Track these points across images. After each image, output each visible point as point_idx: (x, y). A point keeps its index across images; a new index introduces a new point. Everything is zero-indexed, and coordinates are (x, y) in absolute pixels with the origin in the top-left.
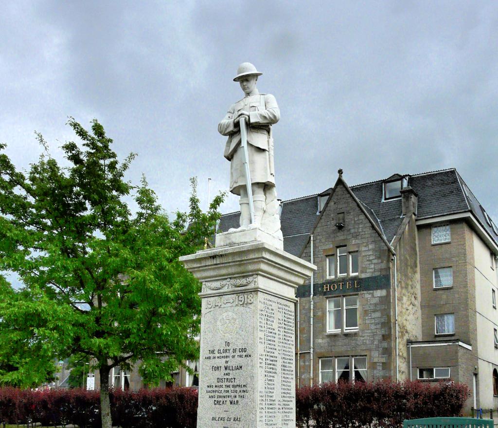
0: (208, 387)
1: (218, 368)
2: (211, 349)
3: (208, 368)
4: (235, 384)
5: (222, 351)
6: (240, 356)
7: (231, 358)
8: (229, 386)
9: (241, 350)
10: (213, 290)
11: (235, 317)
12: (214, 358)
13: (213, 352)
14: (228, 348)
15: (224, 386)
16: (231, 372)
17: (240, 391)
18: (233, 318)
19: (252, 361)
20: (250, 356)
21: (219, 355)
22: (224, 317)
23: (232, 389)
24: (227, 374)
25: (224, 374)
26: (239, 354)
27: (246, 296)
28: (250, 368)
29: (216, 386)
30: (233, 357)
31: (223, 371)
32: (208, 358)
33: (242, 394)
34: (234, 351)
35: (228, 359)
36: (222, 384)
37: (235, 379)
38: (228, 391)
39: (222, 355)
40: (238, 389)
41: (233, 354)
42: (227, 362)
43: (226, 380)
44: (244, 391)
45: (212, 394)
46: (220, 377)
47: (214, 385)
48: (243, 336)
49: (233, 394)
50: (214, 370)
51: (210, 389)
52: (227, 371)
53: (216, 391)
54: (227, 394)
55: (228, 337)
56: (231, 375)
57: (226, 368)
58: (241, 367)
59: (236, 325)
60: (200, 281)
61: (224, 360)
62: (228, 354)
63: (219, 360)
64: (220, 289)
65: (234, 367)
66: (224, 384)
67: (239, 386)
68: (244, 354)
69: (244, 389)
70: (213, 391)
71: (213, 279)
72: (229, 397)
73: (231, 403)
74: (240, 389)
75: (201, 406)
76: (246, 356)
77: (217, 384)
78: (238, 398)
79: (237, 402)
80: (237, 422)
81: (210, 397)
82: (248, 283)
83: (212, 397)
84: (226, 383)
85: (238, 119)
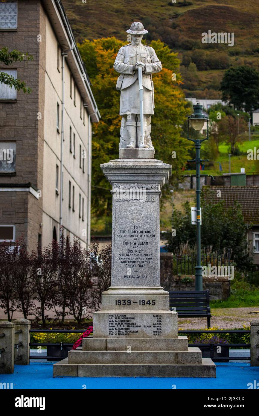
0: (120, 255)
1: (128, 243)
2: (123, 230)
3: (120, 243)
4: (143, 254)
5: (131, 232)
6: (146, 236)
7: (139, 237)
8: (138, 255)
9: (147, 232)
11: (142, 210)
12: (125, 236)
13: (124, 232)
14: (136, 230)
15: (133, 255)
16: (139, 246)
17: (147, 259)
18: (140, 210)
19: (155, 239)
20: (154, 236)
21: (128, 234)
22: (133, 209)
23: (140, 257)
24: (136, 247)
25: (134, 247)
26: (145, 234)
27: (150, 197)
28: (154, 244)
29: (127, 255)
30: (141, 236)
31: (133, 245)
32: (120, 236)
34: (142, 232)
35: (136, 237)
36: (132, 254)
37: (142, 250)
38: (137, 258)
39: (131, 234)
40: (145, 257)
41: (140, 234)
42: (135, 239)
43: (135, 251)
44: (150, 259)
45: (124, 260)
46: (130, 249)
47: (125, 255)
48: (149, 223)
49: (141, 260)
50: (125, 244)
51: (122, 257)
52: (136, 245)
53: (127, 258)
54: (137, 260)
55: (136, 222)
56: (139, 248)
57: (135, 243)
58: (147, 243)
59: (142, 215)
60: (111, 182)
61: (133, 238)
62: (136, 234)
63: (129, 238)
65: (141, 243)
66: (133, 254)
67: (146, 255)
68: (150, 234)
69: (150, 257)
70: (125, 258)
71: (124, 182)
72: (138, 262)
73: (140, 266)
74: (147, 257)
75: (114, 269)
76: (151, 236)
77: (128, 254)
78: (145, 263)
79: (145, 265)
80: (144, 278)
81: (122, 262)
82: (152, 188)
83: (124, 262)
84: (135, 253)
85: (137, 67)
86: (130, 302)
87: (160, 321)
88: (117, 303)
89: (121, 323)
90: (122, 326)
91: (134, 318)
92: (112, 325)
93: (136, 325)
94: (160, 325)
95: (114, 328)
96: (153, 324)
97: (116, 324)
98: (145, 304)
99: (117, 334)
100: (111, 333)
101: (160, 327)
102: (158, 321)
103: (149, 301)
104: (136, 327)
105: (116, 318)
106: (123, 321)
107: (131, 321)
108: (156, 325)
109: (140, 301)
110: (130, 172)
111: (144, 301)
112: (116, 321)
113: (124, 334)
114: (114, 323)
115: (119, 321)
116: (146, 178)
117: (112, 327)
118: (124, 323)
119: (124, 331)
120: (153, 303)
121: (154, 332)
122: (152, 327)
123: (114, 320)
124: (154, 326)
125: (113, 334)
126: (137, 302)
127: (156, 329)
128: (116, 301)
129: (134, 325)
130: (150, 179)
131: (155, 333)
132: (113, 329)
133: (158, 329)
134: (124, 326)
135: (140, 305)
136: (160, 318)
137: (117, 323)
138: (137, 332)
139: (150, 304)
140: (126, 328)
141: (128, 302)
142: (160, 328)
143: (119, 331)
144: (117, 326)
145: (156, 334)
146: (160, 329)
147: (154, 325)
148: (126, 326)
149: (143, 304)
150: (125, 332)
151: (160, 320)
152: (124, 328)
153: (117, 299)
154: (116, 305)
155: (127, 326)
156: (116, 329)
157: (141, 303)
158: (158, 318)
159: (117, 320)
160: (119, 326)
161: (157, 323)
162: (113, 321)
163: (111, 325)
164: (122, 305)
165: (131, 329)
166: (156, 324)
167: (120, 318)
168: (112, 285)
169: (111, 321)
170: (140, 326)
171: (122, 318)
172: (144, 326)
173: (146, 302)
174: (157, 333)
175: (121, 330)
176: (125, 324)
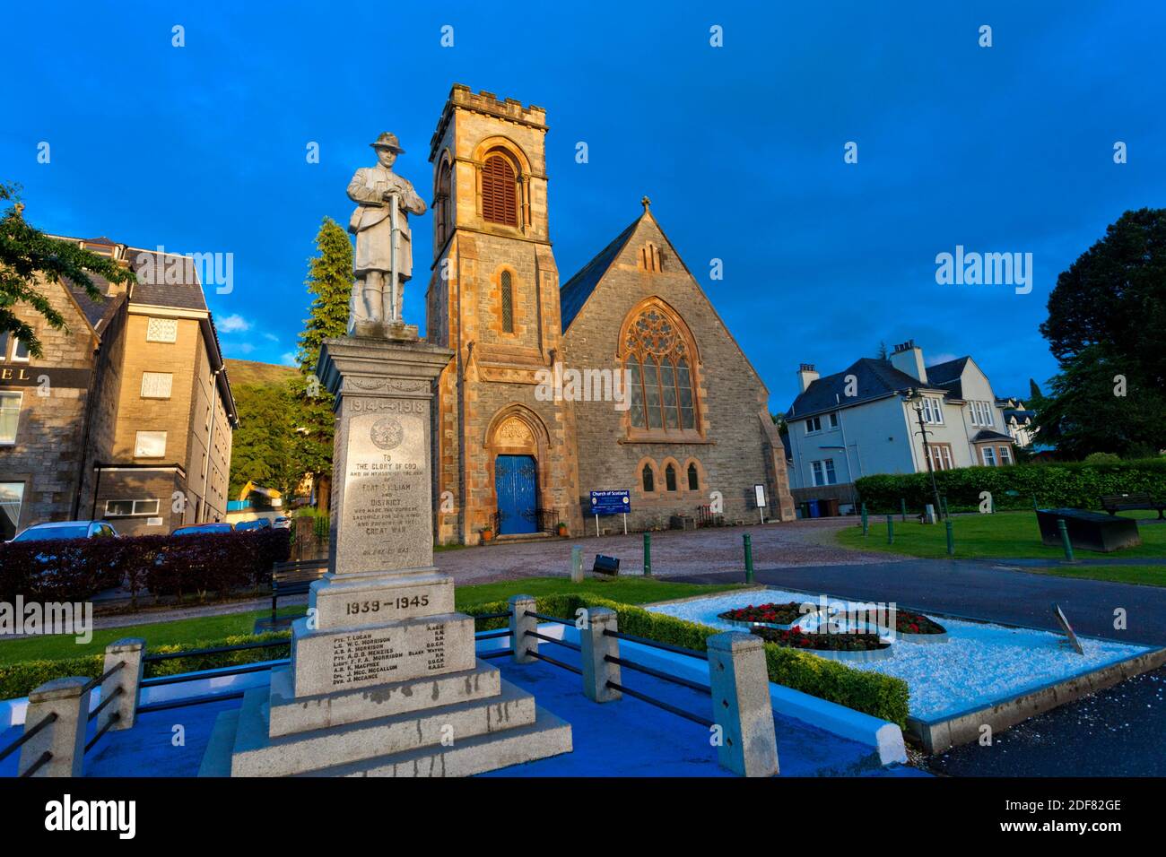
0: (356, 512)
1: (372, 487)
2: (362, 463)
3: (356, 487)
4: (400, 507)
5: (378, 467)
6: (407, 474)
7: (393, 475)
8: (390, 510)
9: (407, 467)
10: (364, 388)
12: (366, 474)
13: (364, 467)
14: (388, 463)
15: (382, 510)
16: (393, 493)
17: (408, 516)
19: (424, 479)
20: (421, 474)
21: (373, 471)
23: (396, 513)
24: (387, 495)
25: (383, 495)
26: (405, 471)
27: (414, 404)
28: (421, 487)
29: (369, 511)
30: (397, 474)
31: (380, 491)
32: (355, 474)
33: (411, 518)
34: (399, 467)
35: (388, 477)
36: (379, 507)
37: (399, 500)
38: (389, 516)
39: (378, 471)
40: (404, 513)
41: (397, 471)
42: (386, 480)
43: (385, 503)
44: (414, 516)
45: (363, 521)
46: (377, 499)
47: (366, 510)
49: (397, 520)
50: (365, 489)
51: (359, 514)
52: (388, 492)
53: (369, 517)
54: (388, 520)
56: (393, 496)
57: (385, 488)
58: (408, 487)
60: (341, 373)
61: (382, 478)
62: (388, 471)
63: (374, 478)
64: (375, 388)
65: (397, 487)
66: (382, 508)
67: (406, 509)
69: (414, 512)
70: (365, 518)
71: (366, 375)
72: (390, 523)
73: (394, 530)
74: (408, 512)
75: (343, 538)
76: (415, 473)
77: (371, 508)
78: (404, 524)
79: (404, 529)
80: (404, 554)
81: (359, 525)
82: (417, 389)
83: (363, 524)
84: (386, 507)
85: (389, 194)
86: (378, 605)
87: (442, 638)
88: (351, 609)
89: (359, 653)
90: (363, 659)
91: (389, 640)
92: (341, 661)
93: (394, 653)
94: (441, 647)
95: (345, 667)
96: (428, 646)
97: (350, 656)
98: (407, 606)
99: (352, 678)
100: (339, 679)
101: (442, 649)
102: (437, 639)
103: (416, 598)
104: (393, 657)
105: (349, 644)
106: (365, 648)
107: (382, 646)
108: (433, 648)
109: (398, 600)
110: (381, 357)
111: (406, 600)
112: (349, 650)
113: (366, 678)
114: (346, 655)
115: (357, 649)
116: (408, 370)
117: (339, 664)
118: (366, 652)
119: (366, 669)
120: (424, 602)
121: (430, 663)
122: (426, 651)
123: (345, 648)
124: (429, 651)
125: (342, 681)
126: (392, 604)
127: (432, 656)
128: (349, 605)
129: (390, 654)
130: (416, 371)
131: (432, 665)
132: (342, 669)
133: (437, 655)
134: (366, 660)
135: (398, 607)
136: (442, 633)
137: (353, 654)
138: (395, 667)
139: (417, 603)
140: (372, 662)
141: (373, 605)
142: (441, 652)
143: (355, 673)
144: (352, 661)
145: (434, 667)
146: (442, 655)
147: (430, 648)
148: (371, 658)
149: (405, 605)
150: (370, 671)
151: (441, 635)
152: (366, 663)
153: (351, 601)
154: (349, 613)
155: (375, 658)
156: (349, 668)
157: (401, 604)
158: (436, 633)
159: (353, 648)
160: (356, 660)
161: (435, 642)
162: (342, 651)
163: (337, 661)
164: (360, 612)
165: (383, 663)
166: (433, 645)
167: (360, 641)
168: (337, 572)
169: (339, 651)
170: (401, 655)
171: (364, 643)
172: (410, 654)
173: (410, 601)
174: (436, 664)
175: (361, 670)
176: (370, 653)
